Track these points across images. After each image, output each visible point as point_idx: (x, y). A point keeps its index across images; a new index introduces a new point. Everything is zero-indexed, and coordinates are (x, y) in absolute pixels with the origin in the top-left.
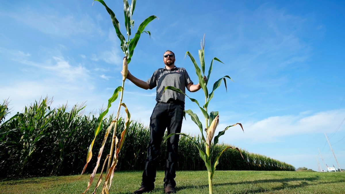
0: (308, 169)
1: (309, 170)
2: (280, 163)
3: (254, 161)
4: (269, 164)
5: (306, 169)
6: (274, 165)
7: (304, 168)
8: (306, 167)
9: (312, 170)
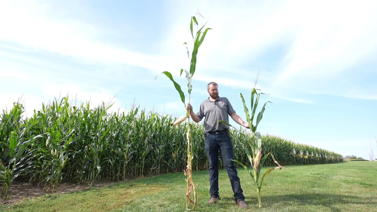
0: (357, 158)
1: (359, 158)
2: (328, 154)
3: (301, 153)
4: (317, 156)
5: (355, 158)
6: (322, 156)
7: (353, 156)
8: (355, 156)
9: (362, 158)
